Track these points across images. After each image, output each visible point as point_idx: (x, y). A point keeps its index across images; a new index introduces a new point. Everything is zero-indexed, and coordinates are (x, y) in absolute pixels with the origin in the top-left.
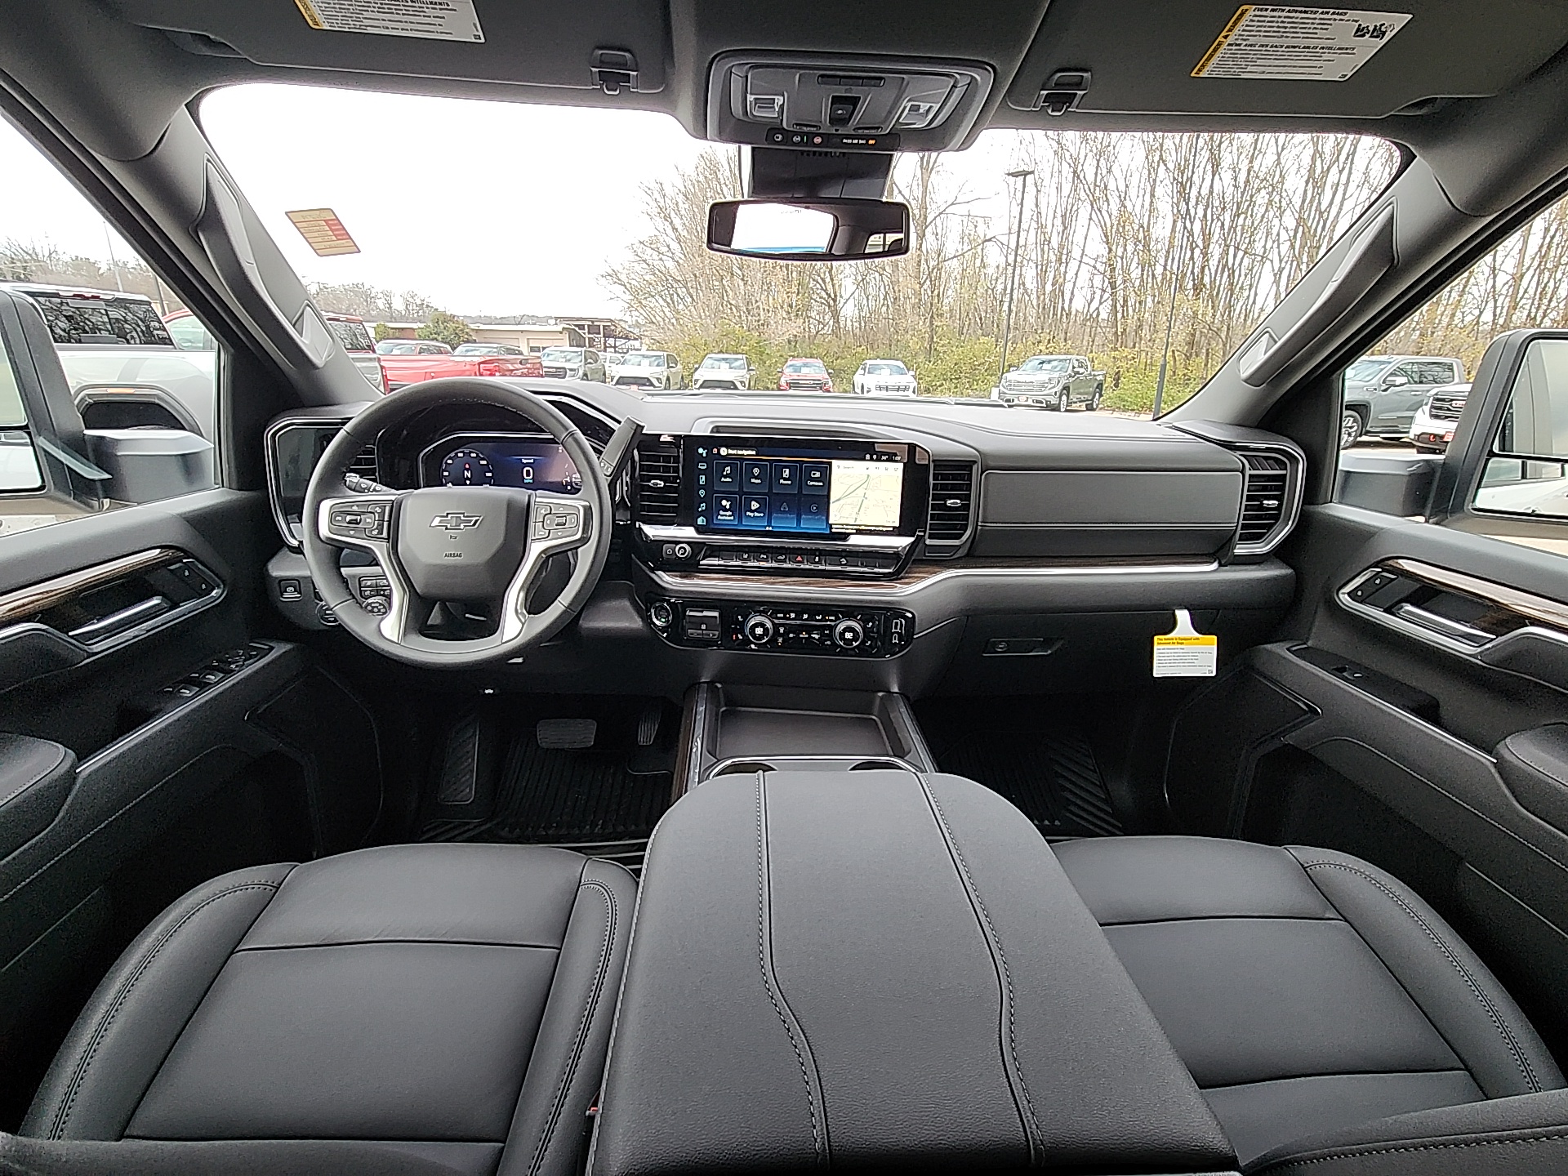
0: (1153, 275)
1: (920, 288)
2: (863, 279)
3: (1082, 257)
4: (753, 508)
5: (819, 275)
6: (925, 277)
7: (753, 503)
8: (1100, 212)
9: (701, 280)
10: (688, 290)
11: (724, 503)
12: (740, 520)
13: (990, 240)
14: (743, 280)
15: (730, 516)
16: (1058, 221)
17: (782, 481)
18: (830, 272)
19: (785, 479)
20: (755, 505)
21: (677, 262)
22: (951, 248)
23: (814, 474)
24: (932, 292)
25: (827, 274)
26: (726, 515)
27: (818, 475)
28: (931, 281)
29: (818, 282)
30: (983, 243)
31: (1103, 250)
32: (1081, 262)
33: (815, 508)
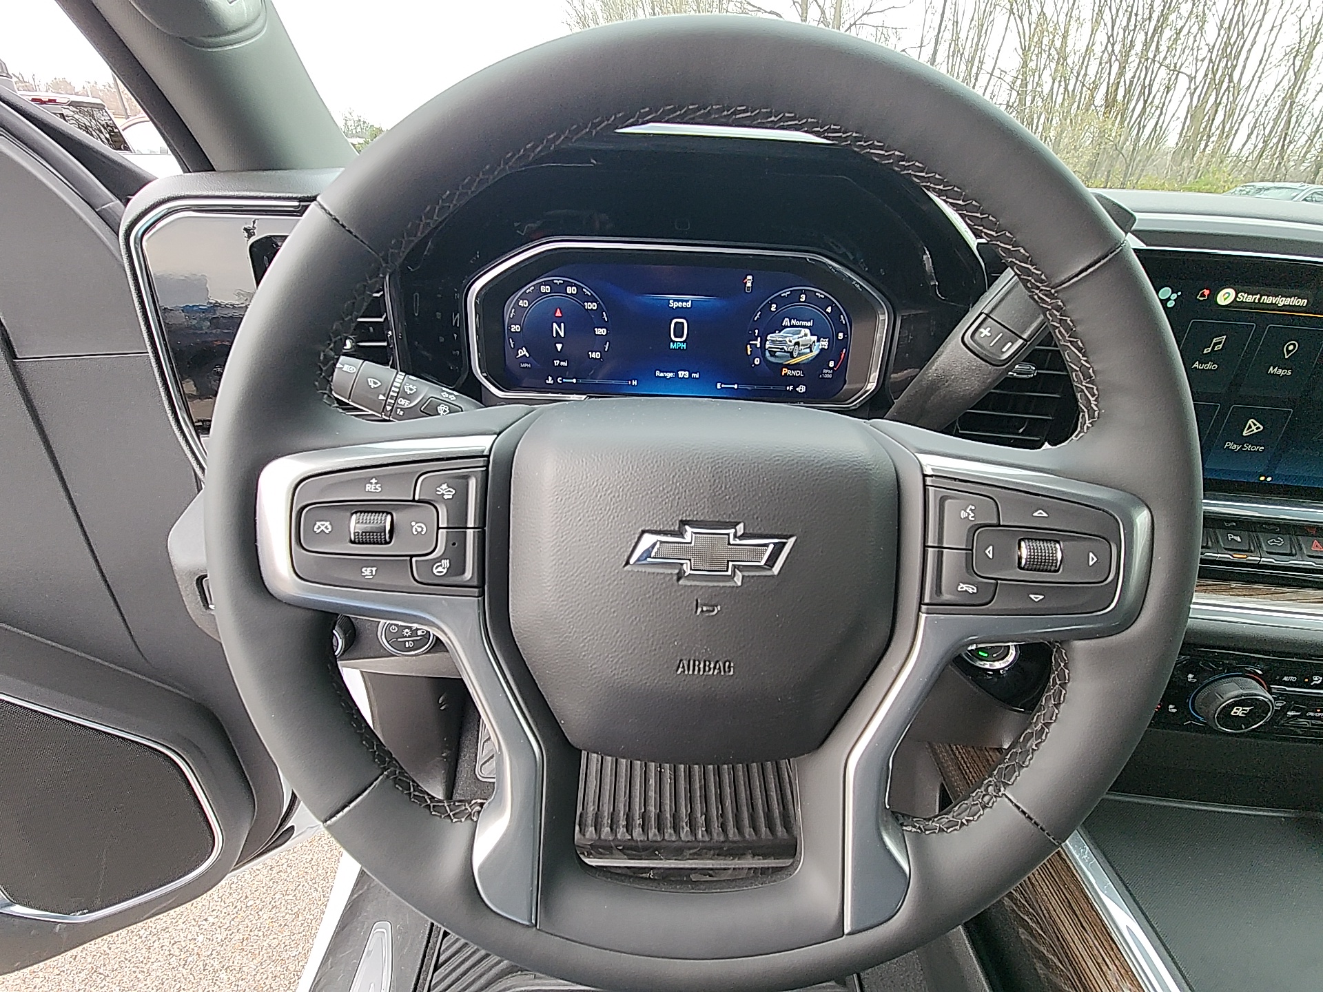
4: (1246, 432)
7: (1251, 420)
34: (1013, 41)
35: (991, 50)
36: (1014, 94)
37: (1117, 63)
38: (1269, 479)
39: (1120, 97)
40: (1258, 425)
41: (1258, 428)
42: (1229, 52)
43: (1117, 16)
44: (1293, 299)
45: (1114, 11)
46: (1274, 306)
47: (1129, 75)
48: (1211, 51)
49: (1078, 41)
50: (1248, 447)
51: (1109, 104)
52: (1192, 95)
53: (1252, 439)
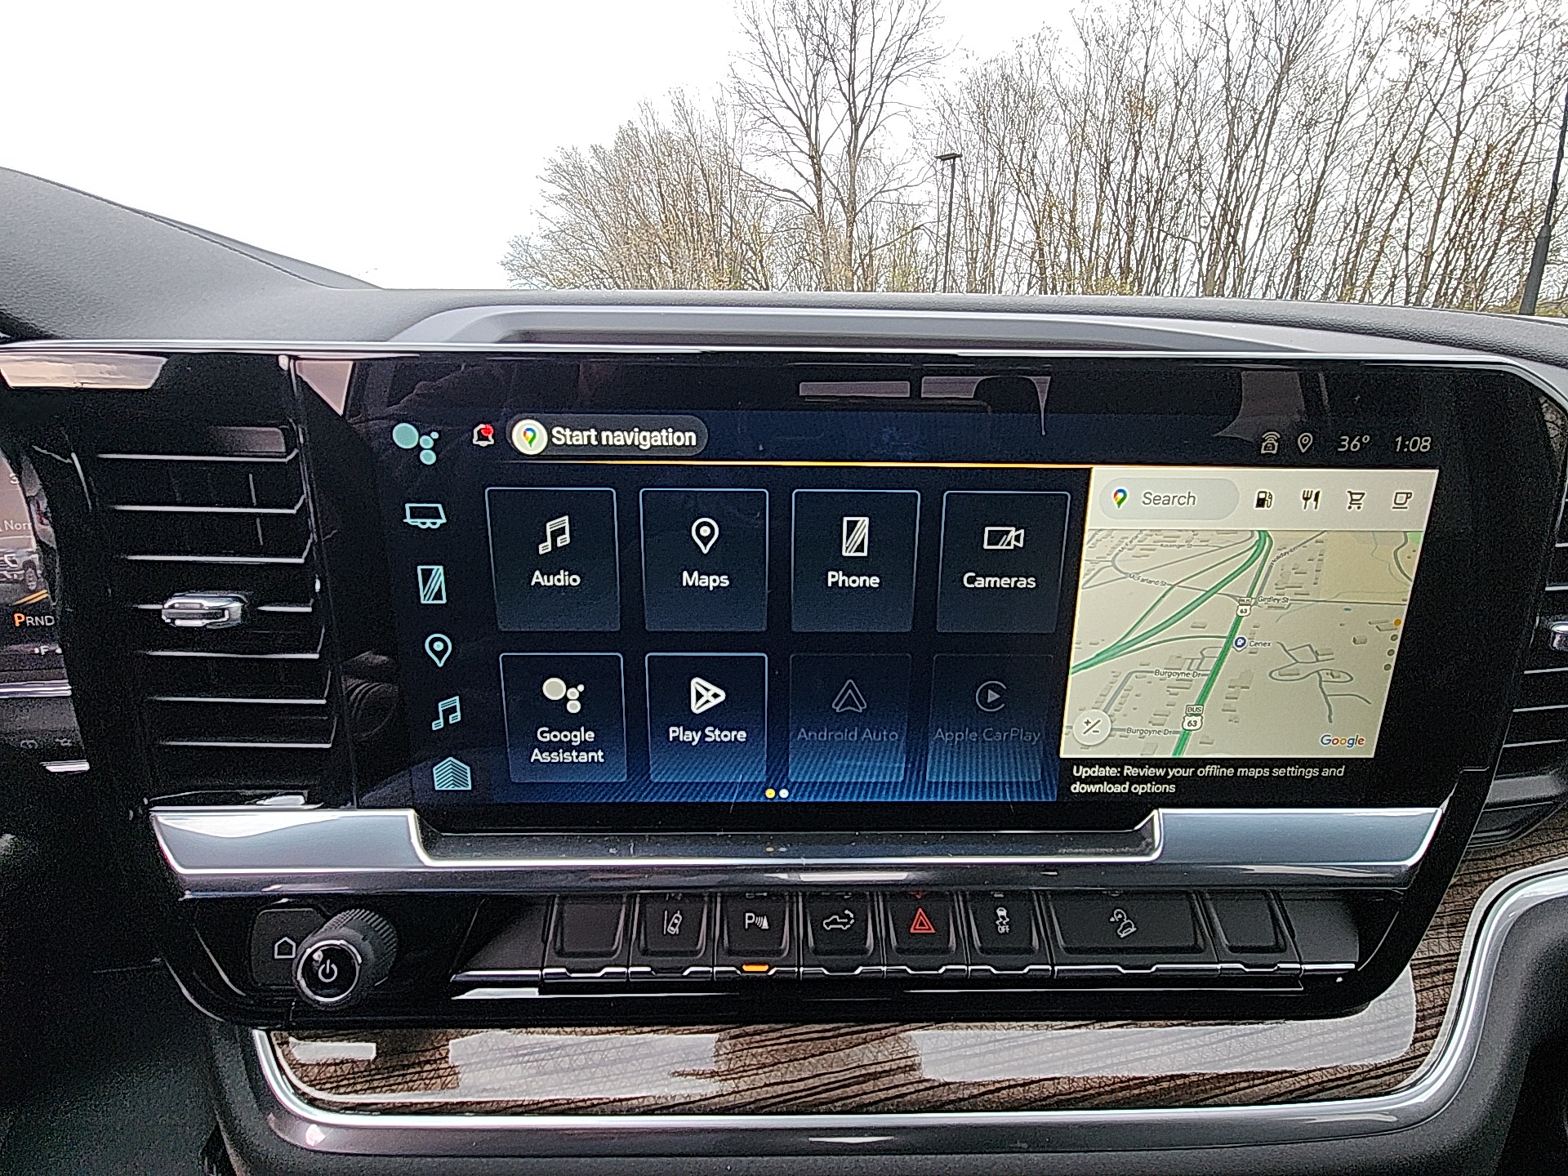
0: (1081, 258)
1: (853, 276)
2: (794, 269)
3: (1010, 243)
4: (696, 707)
5: (749, 264)
6: (857, 265)
7: (696, 684)
8: (1028, 196)
9: (628, 270)
10: (614, 279)
11: (554, 688)
12: (638, 765)
13: (918, 228)
14: (671, 268)
15: (584, 747)
16: (986, 209)
17: (835, 577)
18: (761, 261)
19: (852, 567)
20: (705, 695)
21: (602, 251)
22: (881, 235)
23: (995, 538)
24: (866, 280)
25: (758, 263)
26: (568, 747)
27: (1014, 538)
28: (863, 269)
29: (749, 272)
30: (912, 231)
31: (1031, 235)
32: (1010, 247)
33: (992, 696)
34: (1022, 216)
35: (1006, 223)
36: (1034, 264)
37: (1125, 236)
38: (784, 793)
39: (1133, 263)
40: (714, 689)
41: (716, 696)
42: (1229, 219)
43: (1118, 192)
44: (664, 432)
45: (1115, 188)
46: (633, 451)
47: (1138, 246)
48: (1213, 219)
49: (1086, 216)
50: (713, 735)
51: (1125, 270)
52: (1201, 262)
53: (713, 717)
